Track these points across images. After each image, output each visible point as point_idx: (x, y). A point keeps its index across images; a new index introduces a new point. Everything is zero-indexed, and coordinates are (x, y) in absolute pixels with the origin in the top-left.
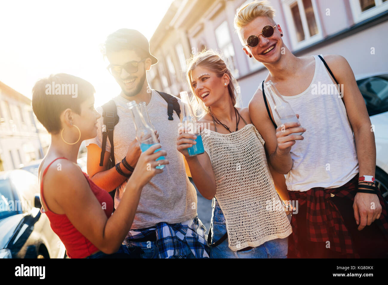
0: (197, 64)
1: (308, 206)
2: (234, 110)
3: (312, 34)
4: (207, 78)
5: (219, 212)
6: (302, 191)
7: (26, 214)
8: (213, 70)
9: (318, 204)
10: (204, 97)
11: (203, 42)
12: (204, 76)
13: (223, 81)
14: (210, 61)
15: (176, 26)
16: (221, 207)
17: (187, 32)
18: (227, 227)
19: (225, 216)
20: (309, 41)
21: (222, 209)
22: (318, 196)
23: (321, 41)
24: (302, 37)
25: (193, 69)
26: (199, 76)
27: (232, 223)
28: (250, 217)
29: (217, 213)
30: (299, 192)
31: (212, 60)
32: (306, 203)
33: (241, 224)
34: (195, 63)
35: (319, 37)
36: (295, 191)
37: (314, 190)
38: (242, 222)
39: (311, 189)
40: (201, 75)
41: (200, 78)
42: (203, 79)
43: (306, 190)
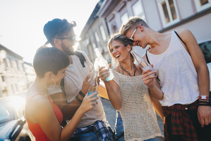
0: (113, 39)
1: (172, 114)
2: (133, 65)
3: (174, 19)
4: (119, 47)
5: (120, 119)
6: (169, 106)
7: (19, 120)
8: (122, 42)
9: (178, 113)
10: (117, 57)
11: (114, 24)
12: (118, 46)
13: (127, 48)
14: (120, 38)
15: (100, 16)
16: (122, 117)
17: (105, 19)
18: (124, 128)
19: (123, 122)
20: (172, 22)
21: (122, 118)
22: (178, 108)
23: (179, 22)
24: (169, 21)
25: (111, 42)
26: (115, 46)
27: (127, 126)
28: (137, 124)
29: (119, 120)
30: (167, 107)
31: (121, 38)
32: (171, 113)
33: (132, 127)
34: (112, 39)
35: (177, 20)
36: (165, 106)
37: (176, 105)
38: (133, 126)
39: (174, 104)
40: (116, 45)
41: (115, 47)
42: (117, 47)
43: (171, 106)
